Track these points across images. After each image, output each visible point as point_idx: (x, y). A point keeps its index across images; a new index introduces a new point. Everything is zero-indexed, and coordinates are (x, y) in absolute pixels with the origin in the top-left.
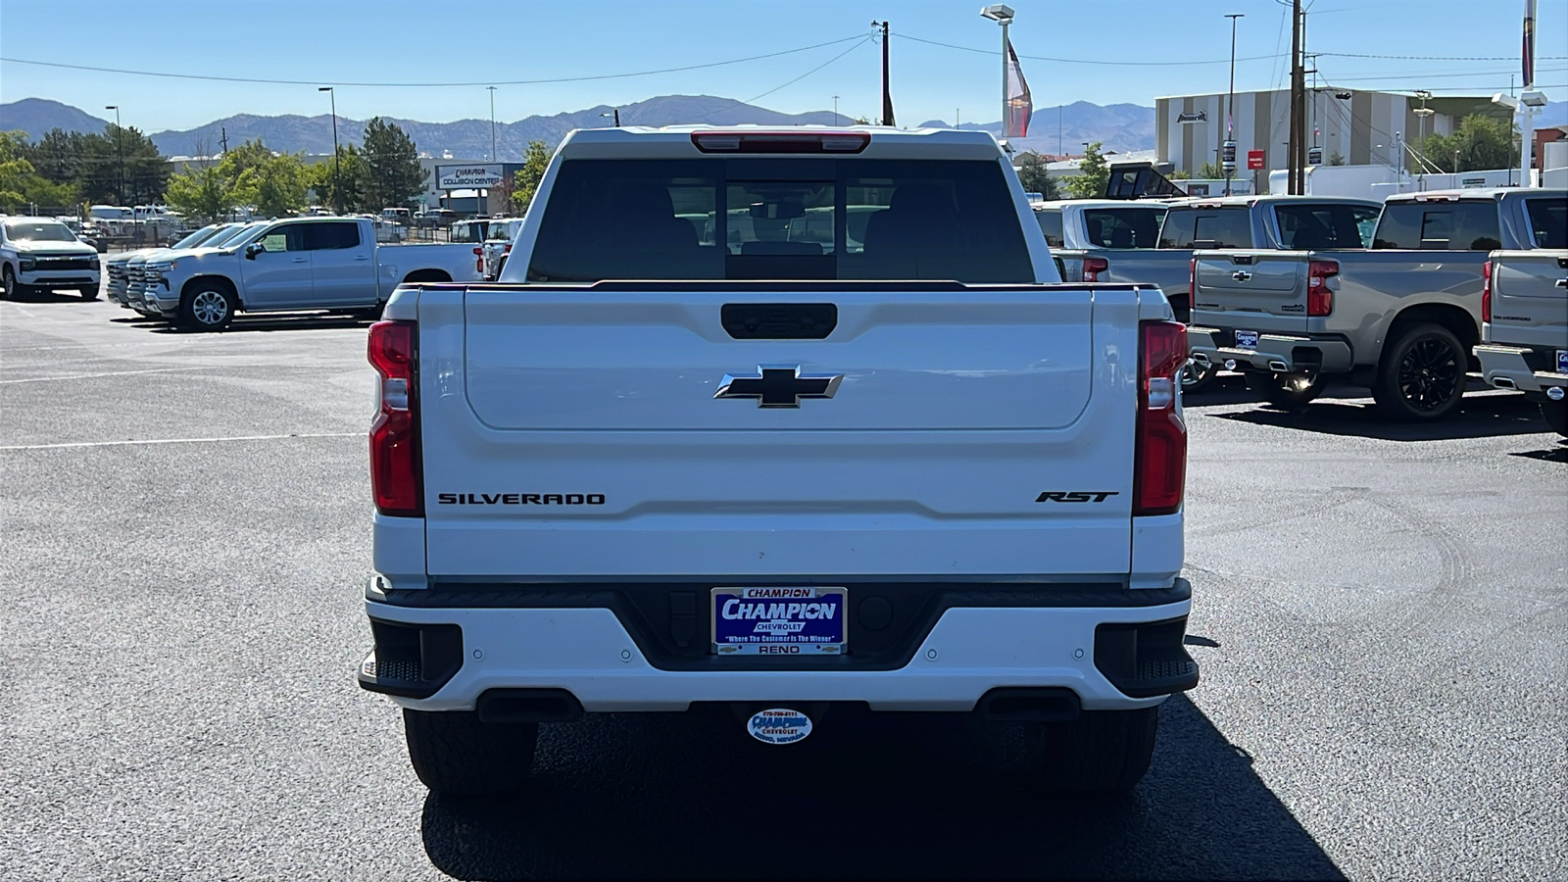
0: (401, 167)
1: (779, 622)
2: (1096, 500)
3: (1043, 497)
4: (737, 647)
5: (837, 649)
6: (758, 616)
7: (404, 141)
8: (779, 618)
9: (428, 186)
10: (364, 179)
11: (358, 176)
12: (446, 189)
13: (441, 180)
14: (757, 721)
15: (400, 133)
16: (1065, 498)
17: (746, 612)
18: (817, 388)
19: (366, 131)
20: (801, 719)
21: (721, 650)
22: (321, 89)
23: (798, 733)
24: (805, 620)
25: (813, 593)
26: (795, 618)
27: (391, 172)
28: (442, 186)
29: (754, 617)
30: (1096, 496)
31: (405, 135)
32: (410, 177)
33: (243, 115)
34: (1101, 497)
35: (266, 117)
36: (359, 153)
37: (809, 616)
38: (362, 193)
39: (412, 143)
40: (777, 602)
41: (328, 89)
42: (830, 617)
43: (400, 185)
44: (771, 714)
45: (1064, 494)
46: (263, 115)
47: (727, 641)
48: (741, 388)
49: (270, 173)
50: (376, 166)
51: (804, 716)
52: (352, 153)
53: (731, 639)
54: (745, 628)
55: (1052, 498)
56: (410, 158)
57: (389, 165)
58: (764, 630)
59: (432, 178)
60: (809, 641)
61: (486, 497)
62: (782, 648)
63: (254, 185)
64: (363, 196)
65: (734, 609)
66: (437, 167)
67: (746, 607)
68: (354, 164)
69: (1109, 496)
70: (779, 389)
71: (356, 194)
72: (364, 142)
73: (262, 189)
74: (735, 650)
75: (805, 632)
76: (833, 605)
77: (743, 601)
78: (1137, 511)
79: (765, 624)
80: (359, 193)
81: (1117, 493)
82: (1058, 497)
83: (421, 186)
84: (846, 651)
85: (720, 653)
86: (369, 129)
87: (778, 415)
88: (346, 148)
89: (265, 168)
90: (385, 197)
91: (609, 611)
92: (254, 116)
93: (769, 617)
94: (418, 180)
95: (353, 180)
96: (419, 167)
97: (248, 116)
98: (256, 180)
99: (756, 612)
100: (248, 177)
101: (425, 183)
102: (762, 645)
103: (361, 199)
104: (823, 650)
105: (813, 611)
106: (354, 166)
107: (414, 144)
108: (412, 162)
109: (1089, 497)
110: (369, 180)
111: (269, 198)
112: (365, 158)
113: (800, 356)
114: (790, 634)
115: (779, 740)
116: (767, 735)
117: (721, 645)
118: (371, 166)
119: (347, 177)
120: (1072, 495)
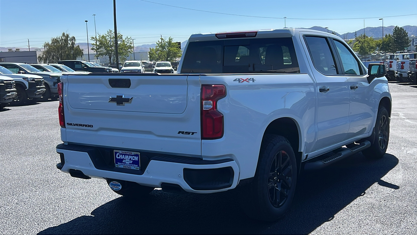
0: (403, 39)
1: (127, 160)
2: (192, 134)
3: (179, 133)
4: (119, 165)
5: (138, 169)
6: (123, 158)
7: (404, 32)
8: (127, 159)
9: (411, 44)
10: (392, 43)
11: (391, 42)
12: (415, 45)
13: (414, 43)
14: (111, 184)
15: (403, 30)
16: (184, 133)
17: (121, 157)
18: (127, 100)
19: (394, 30)
20: (119, 185)
21: (116, 166)
22: (379, 19)
23: (119, 188)
24: (132, 160)
25: (133, 153)
26: (130, 159)
27: (400, 41)
28: (414, 44)
29: (122, 158)
30: (192, 133)
31: (405, 30)
32: (405, 42)
33: (368, 27)
34: (193, 133)
35: (375, 27)
36: (391, 36)
37: (133, 159)
38: (391, 47)
39: (407, 32)
40: (127, 155)
41: (382, 19)
42: (137, 160)
43: (402, 44)
44: (114, 182)
45: (184, 132)
46: (374, 27)
47: (118, 164)
48: (113, 100)
49: (363, 43)
50: (396, 39)
51: (120, 184)
52: (389, 36)
53: (119, 163)
54: (121, 161)
55: (181, 133)
56: (406, 37)
57: (400, 39)
58: (125, 162)
59: (412, 42)
60: (133, 166)
61: (74, 124)
62: (127, 167)
63: (358, 46)
64: (392, 48)
65: (118, 156)
66: (413, 39)
67: (121, 156)
68: (390, 39)
69: (195, 133)
70: (120, 100)
71: (390, 48)
72: (393, 33)
73: (360, 47)
74: (119, 166)
75: (133, 163)
76: (137, 157)
77: (120, 154)
78: (202, 138)
79: (125, 160)
80: (390, 47)
81: (197, 133)
82: (183, 133)
83: (408, 45)
84: (140, 169)
85: (116, 167)
86: (394, 29)
87: (120, 107)
88: (388, 35)
89: (361, 42)
90: (398, 48)
91: (87, 153)
92: (371, 27)
93: (125, 159)
94: (408, 43)
95: (389, 44)
96: (408, 39)
97: (370, 27)
98: (359, 45)
99: (123, 157)
100: (356, 44)
101: (410, 44)
102: (124, 165)
103: (391, 49)
104: (136, 168)
105: (134, 158)
106: (389, 40)
107: (407, 33)
108: (406, 38)
109: (190, 133)
110: (393, 43)
111: (362, 50)
112: (393, 37)
113: (124, 92)
114: (130, 163)
115: (115, 189)
116: (113, 188)
117: (116, 165)
118: (394, 40)
119: (387, 43)
120: (186, 132)
